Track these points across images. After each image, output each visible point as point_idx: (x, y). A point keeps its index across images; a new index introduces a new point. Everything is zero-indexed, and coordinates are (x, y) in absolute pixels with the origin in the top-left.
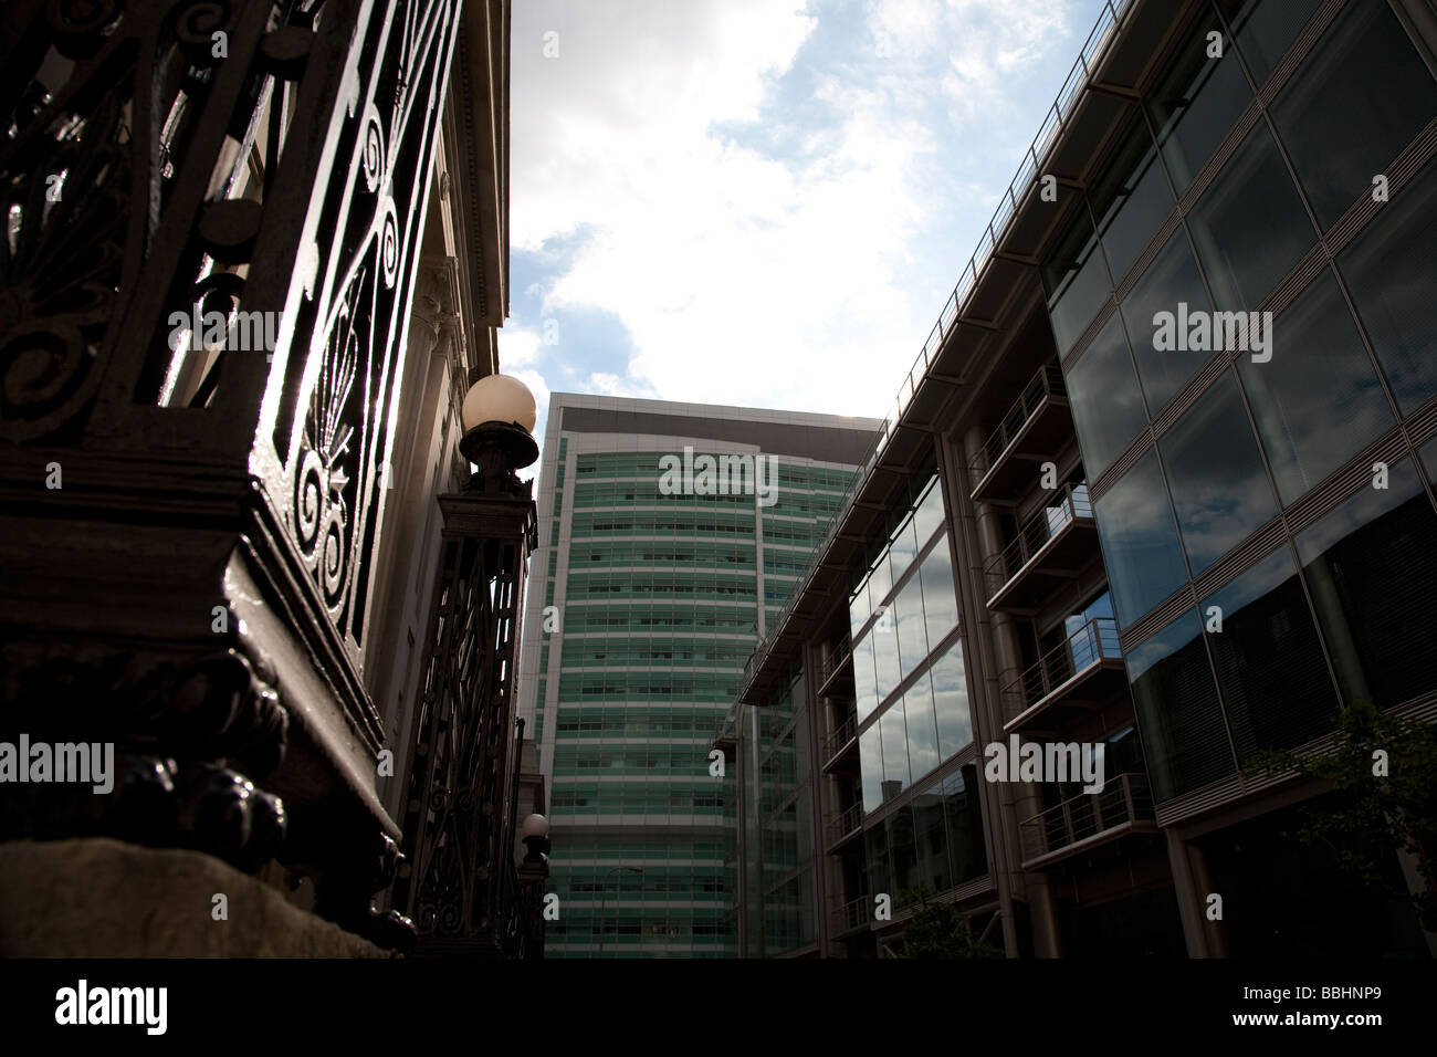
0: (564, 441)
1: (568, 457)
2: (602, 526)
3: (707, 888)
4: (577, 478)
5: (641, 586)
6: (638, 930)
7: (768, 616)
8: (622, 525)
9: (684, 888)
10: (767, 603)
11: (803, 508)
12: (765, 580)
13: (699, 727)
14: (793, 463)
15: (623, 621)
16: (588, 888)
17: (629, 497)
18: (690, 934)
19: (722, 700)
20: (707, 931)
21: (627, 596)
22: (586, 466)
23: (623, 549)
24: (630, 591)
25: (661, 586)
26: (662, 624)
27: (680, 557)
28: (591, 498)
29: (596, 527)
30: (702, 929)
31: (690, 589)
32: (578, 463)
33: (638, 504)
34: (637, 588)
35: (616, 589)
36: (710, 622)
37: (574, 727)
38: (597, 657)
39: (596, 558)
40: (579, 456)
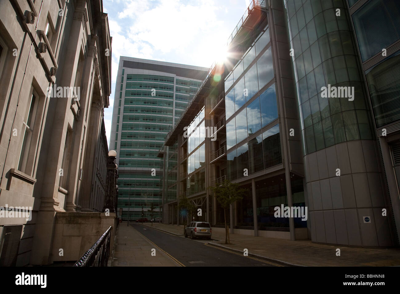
0: (124, 70)
1: (125, 75)
2: (134, 94)
3: (157, 185)
4: (127, 80)
5: (143, 110)
6: (140, 195)
7: (176, 119)
8: (138, 94)
9: (152, 185)
10: (175, 116)
11: (186, 92)
12: (175, 110)
13: (157, 147)
14: (184, 79)
15: (138, 119)
16: (128, 185)
17: (141, 86)
18: (153, 196)
19: (162, 140)
20: (157, 195)
21: (139, 113)
22: (129, 77)
23: (138, 101)
24: (140, 111)
25: (148, 111)
26: (148, 120)
27: (153, 103)
28: (131, 86)
29: (132, 94)
30: (155, 195)
31: (156, 112)
32: (127, 77)
33: (143, 88)
34: (142, 111)
35: (137, 111)
36: (161, 120)
37: (125, 146)
38: (131, 128)
39: (131, 102)
40: (127, 75)
